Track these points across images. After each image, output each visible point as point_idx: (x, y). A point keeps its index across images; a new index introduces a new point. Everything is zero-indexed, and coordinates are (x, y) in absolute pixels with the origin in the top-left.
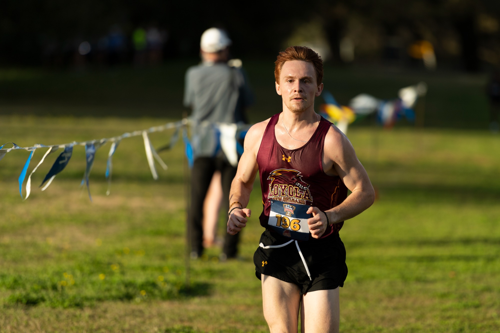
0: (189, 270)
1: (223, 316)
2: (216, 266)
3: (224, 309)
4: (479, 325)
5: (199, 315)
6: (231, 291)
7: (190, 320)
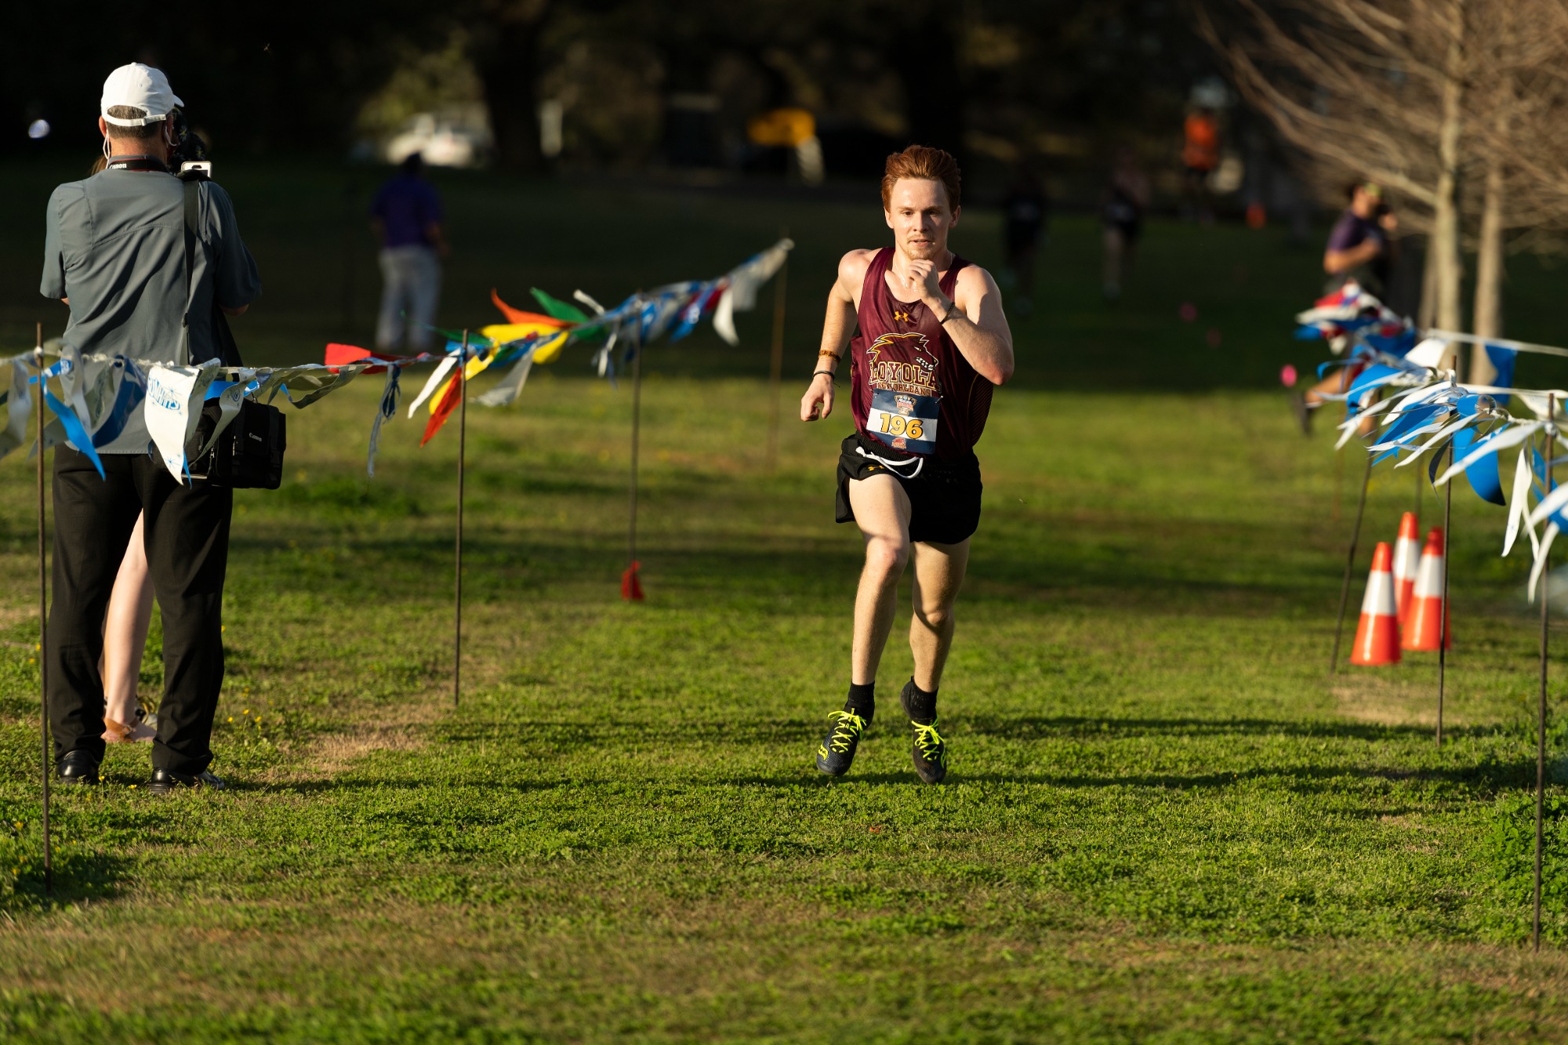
0: (53, 817)
1: (158, 960)
2: (137, 804)
3: (160, 941)
4: (960, 987)
5: (83, 959)
6: (185, 882)
7: (55, 973)
